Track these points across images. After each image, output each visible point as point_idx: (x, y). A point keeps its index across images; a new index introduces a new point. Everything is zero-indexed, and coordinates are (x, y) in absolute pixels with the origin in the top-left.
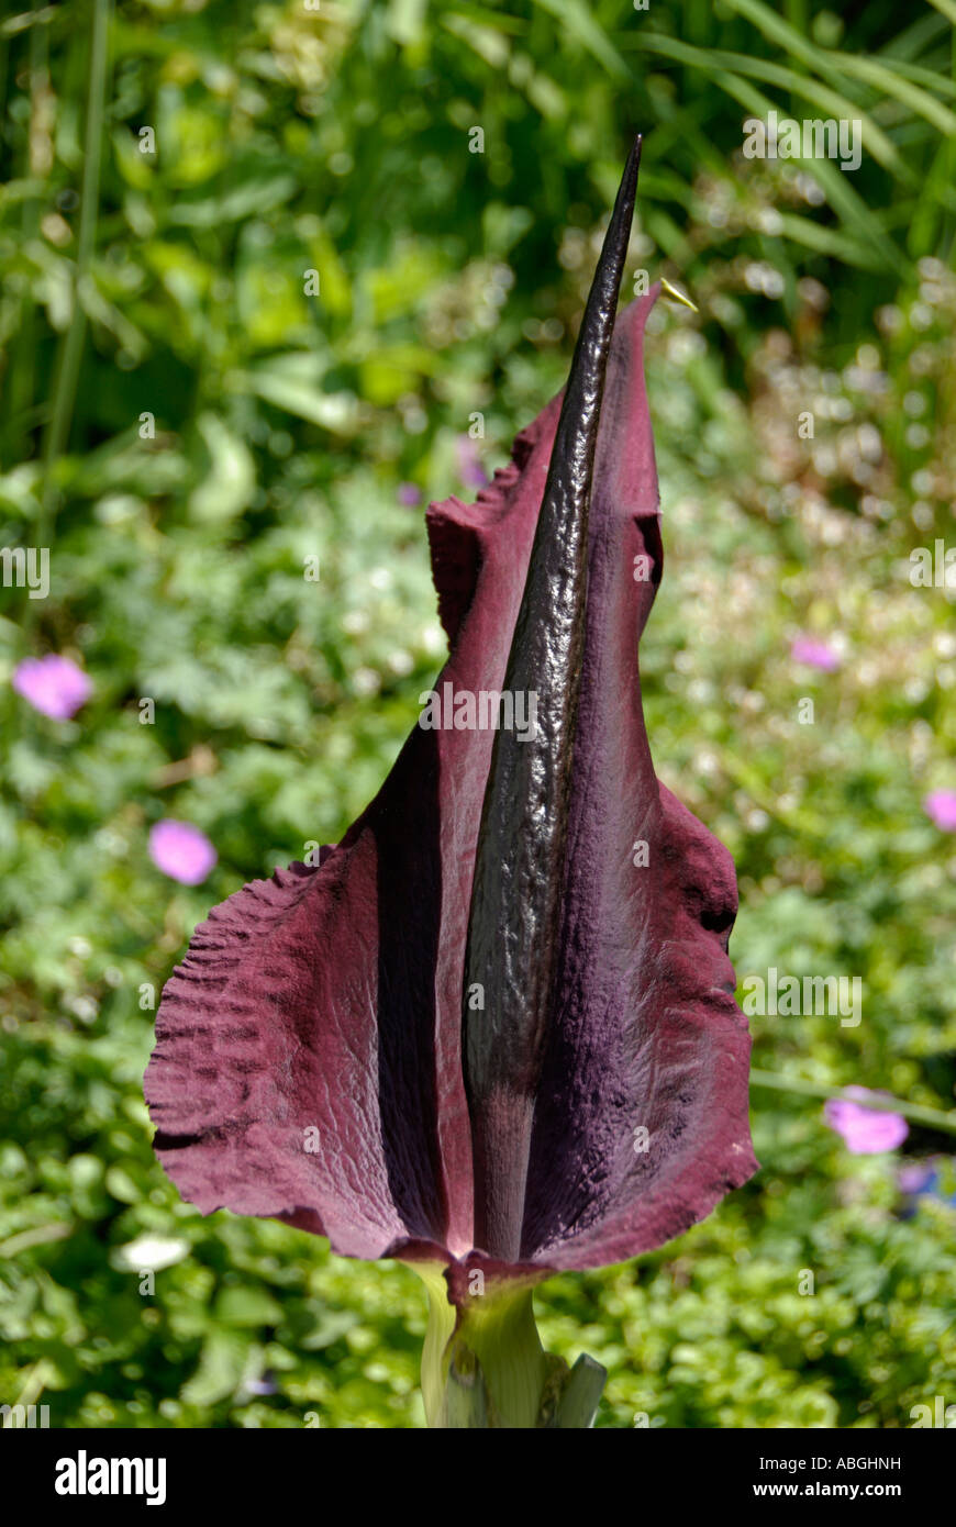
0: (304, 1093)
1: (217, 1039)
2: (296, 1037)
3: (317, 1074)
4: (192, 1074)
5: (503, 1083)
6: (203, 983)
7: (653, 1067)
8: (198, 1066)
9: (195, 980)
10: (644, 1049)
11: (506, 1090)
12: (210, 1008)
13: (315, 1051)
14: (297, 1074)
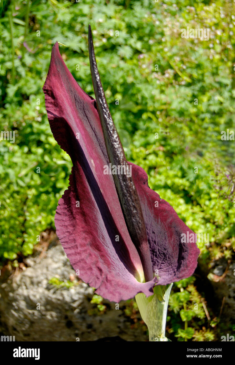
0: (106, 262)
1: (86, 260)
2: (97, 250)
3: (106, 256)
4: (87, 270)
5: (144, 241)
6: (72, 248)
7: (164, 223)
8: (87, 268)
9: (69, 248)
10: (159, 220)
11: (145, 242)
12: (79, 253)
13: (102, 251)
14: (102, 258)
